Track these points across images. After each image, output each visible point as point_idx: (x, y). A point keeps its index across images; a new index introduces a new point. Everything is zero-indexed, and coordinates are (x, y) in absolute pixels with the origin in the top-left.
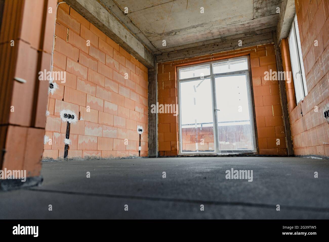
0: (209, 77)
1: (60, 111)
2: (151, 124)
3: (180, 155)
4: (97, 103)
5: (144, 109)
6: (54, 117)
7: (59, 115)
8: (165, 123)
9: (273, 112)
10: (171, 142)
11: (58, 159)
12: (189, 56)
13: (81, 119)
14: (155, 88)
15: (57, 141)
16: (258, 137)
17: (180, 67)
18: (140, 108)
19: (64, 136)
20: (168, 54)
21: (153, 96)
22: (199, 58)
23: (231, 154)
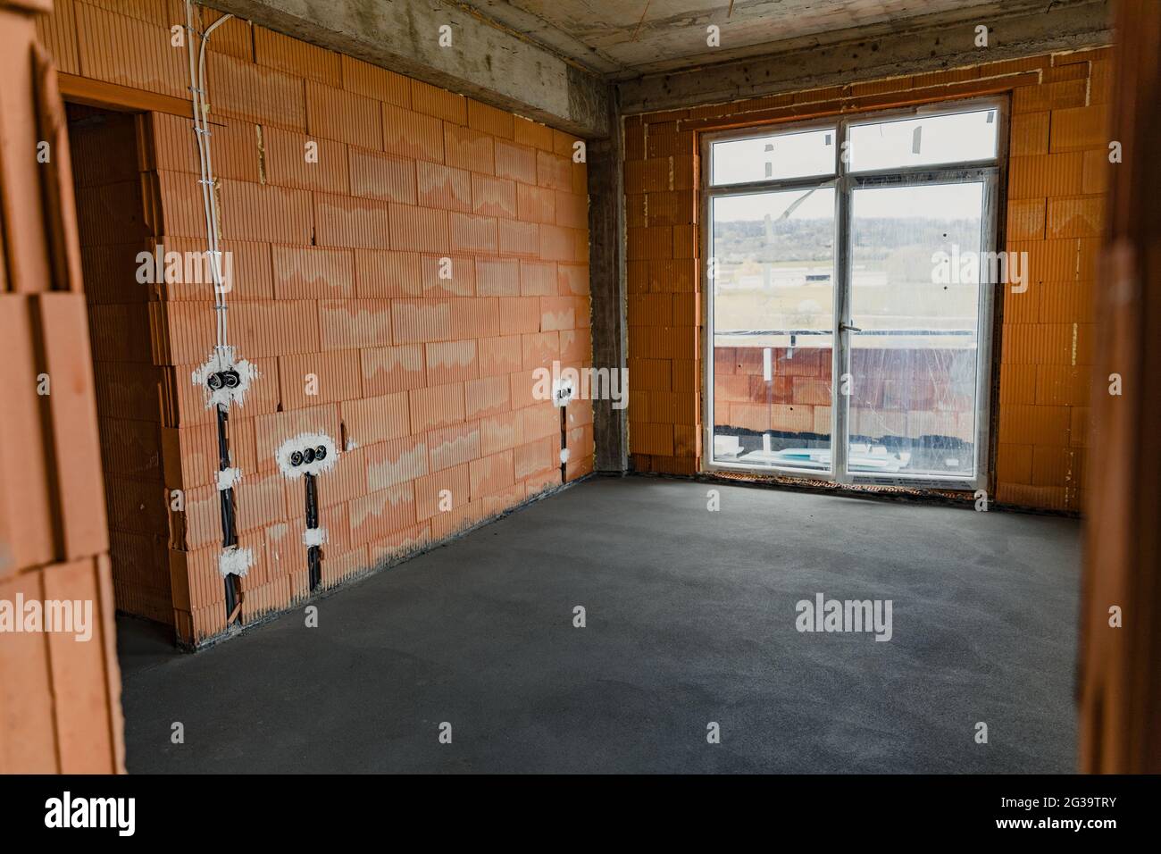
0: (831, 183)
1: (276, 452)
2: (601, 360)
3: (704, 475)
4: (398, 366)
5: (573, 310)
6: (257, 480)
7: (273, 467)
8: (652, 357)
9: (1074, 349)
10: (676, 426)
11: (292, 604)
12: (750, 92)
13: (350, 448)
14: (616, 223)
15: (281, 552)
16: (1001, 440)
17: (714, 135)
18: (561, 314)
19: (302, 525)
20: (668, 78)
21: (606, 253)
22: (793, 99)
23: (889, 488)
